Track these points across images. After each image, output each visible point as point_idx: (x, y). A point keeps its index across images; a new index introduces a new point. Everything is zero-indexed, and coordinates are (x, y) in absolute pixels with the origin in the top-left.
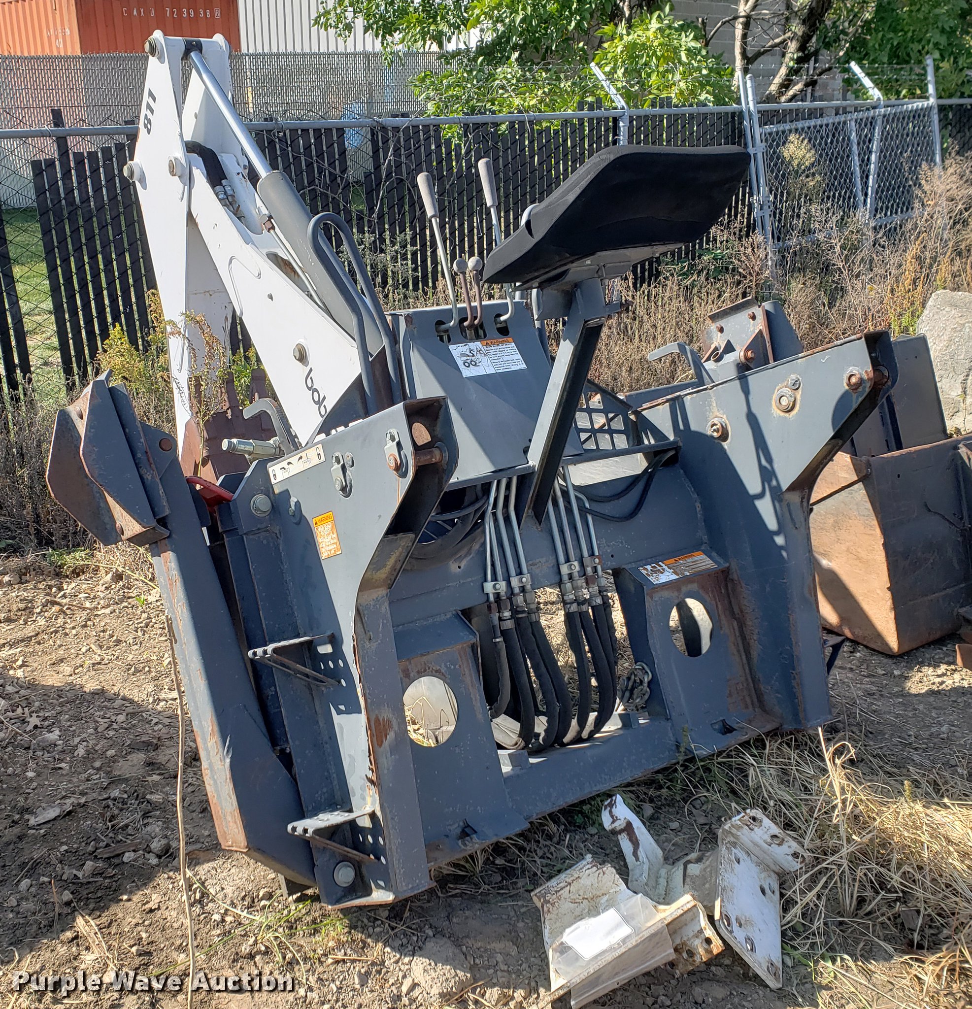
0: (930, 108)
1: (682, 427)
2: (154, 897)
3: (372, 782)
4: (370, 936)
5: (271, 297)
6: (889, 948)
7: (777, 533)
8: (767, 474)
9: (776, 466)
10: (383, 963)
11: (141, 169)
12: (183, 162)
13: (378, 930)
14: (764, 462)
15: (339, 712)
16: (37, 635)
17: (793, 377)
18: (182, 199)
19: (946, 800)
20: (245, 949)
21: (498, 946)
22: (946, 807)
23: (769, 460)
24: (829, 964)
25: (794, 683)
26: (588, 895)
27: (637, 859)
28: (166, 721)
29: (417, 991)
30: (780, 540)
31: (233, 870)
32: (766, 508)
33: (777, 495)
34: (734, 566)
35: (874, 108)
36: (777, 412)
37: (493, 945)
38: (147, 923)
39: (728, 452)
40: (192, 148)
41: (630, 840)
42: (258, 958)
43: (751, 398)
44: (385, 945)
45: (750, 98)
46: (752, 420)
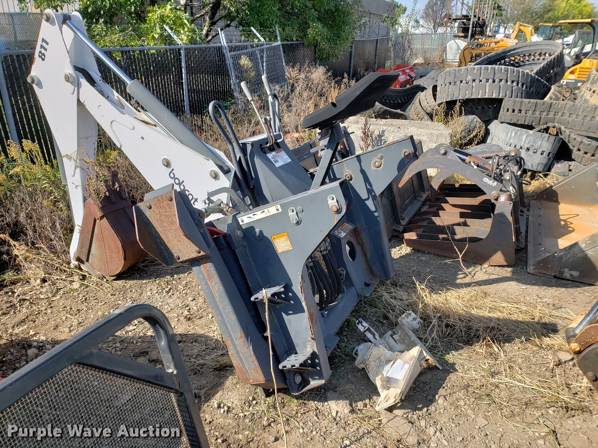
0: (279, 46)
1: (332, 177)
2: (207, 416)
3: (313, 339)
4: (305, 400)
5: (143, 138)
6: (461, 344)
7: (375, 212)
8: (370, 191)
9: (374, 188)
10: (318, 408)
11: (38, 78)
12: (74, 75)
13: (306, 396)
14: (368, 187)
15: (288, 314)
16: (27, 317)
17: (380, 154)
18: (73, 94)
19: (440, 292)
20: (265, 423)
21: (348, 387)
22: (440, 294)
23: (371, 185)
24: (448, 356)
25: (384, 263)
26: (377, 357)
27: (376, 339)
28: (140, 340)
29: (339, 414)
30: (376, 214)
31: (229, 394)
32: (370, 204)
33: (374, 198)
34: (358, 226)
35: (263, 45)
36: (373, 168)
37: (346, 387)
38: (213, 428)
39: (353, 185)
40: (77, 69)
41: (370, 333)
42: (272, 424)
43: (362, 164)
44: (314, 401)
45: (224, 41)
46: (363, 172)
